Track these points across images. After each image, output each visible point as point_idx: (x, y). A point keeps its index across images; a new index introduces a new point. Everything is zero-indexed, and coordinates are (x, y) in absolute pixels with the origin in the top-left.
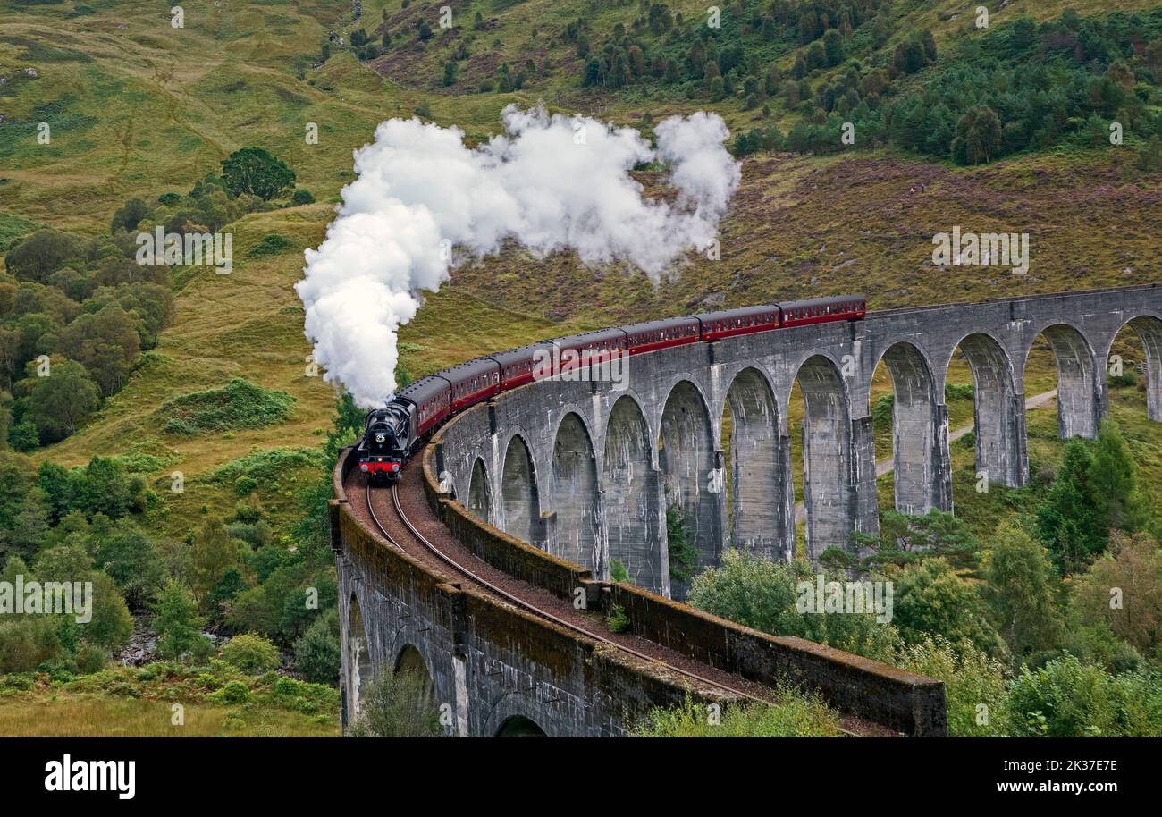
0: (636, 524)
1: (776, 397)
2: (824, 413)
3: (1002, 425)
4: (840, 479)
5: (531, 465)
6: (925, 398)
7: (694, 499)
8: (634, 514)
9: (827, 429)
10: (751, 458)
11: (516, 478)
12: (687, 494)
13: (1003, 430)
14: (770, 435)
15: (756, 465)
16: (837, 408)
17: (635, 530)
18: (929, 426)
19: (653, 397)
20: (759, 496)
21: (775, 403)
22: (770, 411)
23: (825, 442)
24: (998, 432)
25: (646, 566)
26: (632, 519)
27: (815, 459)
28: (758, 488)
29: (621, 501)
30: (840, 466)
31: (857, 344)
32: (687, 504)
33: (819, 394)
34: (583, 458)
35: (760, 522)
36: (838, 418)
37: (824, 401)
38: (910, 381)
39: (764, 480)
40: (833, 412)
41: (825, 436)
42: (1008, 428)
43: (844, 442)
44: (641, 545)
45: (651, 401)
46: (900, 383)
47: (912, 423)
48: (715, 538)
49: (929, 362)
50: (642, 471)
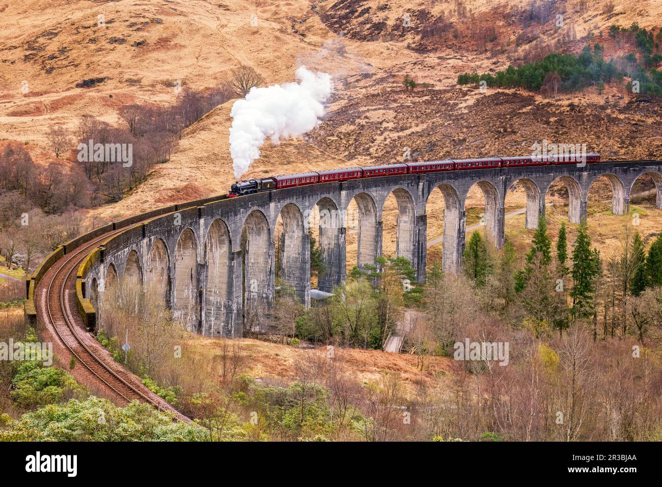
0: (297, 256)
1: (376, 205)
2: (406, 212)
3: (495, 221)
4: (410, 240)
5: (228, 231)
6: (456, 208)
7: (332, 246)
8: (297, 252)
9: (406, 219)
10: (366, 230)
11: (223, 235)
12: (329, 244)
13: (495, 223)
14: (374, 220)
15: (367, 233)
16: (411, 211)
17: (297, 258)
18: (457, 220)
19: (307, 204)
20: (368, 246)
21: (376, 208)
22: (374, 211)
23: (405, 224)
24: (493, 223)
25: (300, 273)
26: (296, 254)
27: (401, 232)
28: (368, 243)
29: (292, 246)
30: (411, 235)
31: (421, 184)
32: (329, 248)
33: (404, 204)
34: (265, 228)
35: (368, 257)
36: (411, 215)
37: (405, 208)
38: (451, 200)
39: (371, 240)
40: (409, 212)
41: (405, 222)
42: (497, 222)
43: (413, 225)
44: (298, 264)
45: (305, 205)
46: (447, 201)
47: (451, 218)
48: (339, 263)
49: (458, 193)
50: (301, 234)
